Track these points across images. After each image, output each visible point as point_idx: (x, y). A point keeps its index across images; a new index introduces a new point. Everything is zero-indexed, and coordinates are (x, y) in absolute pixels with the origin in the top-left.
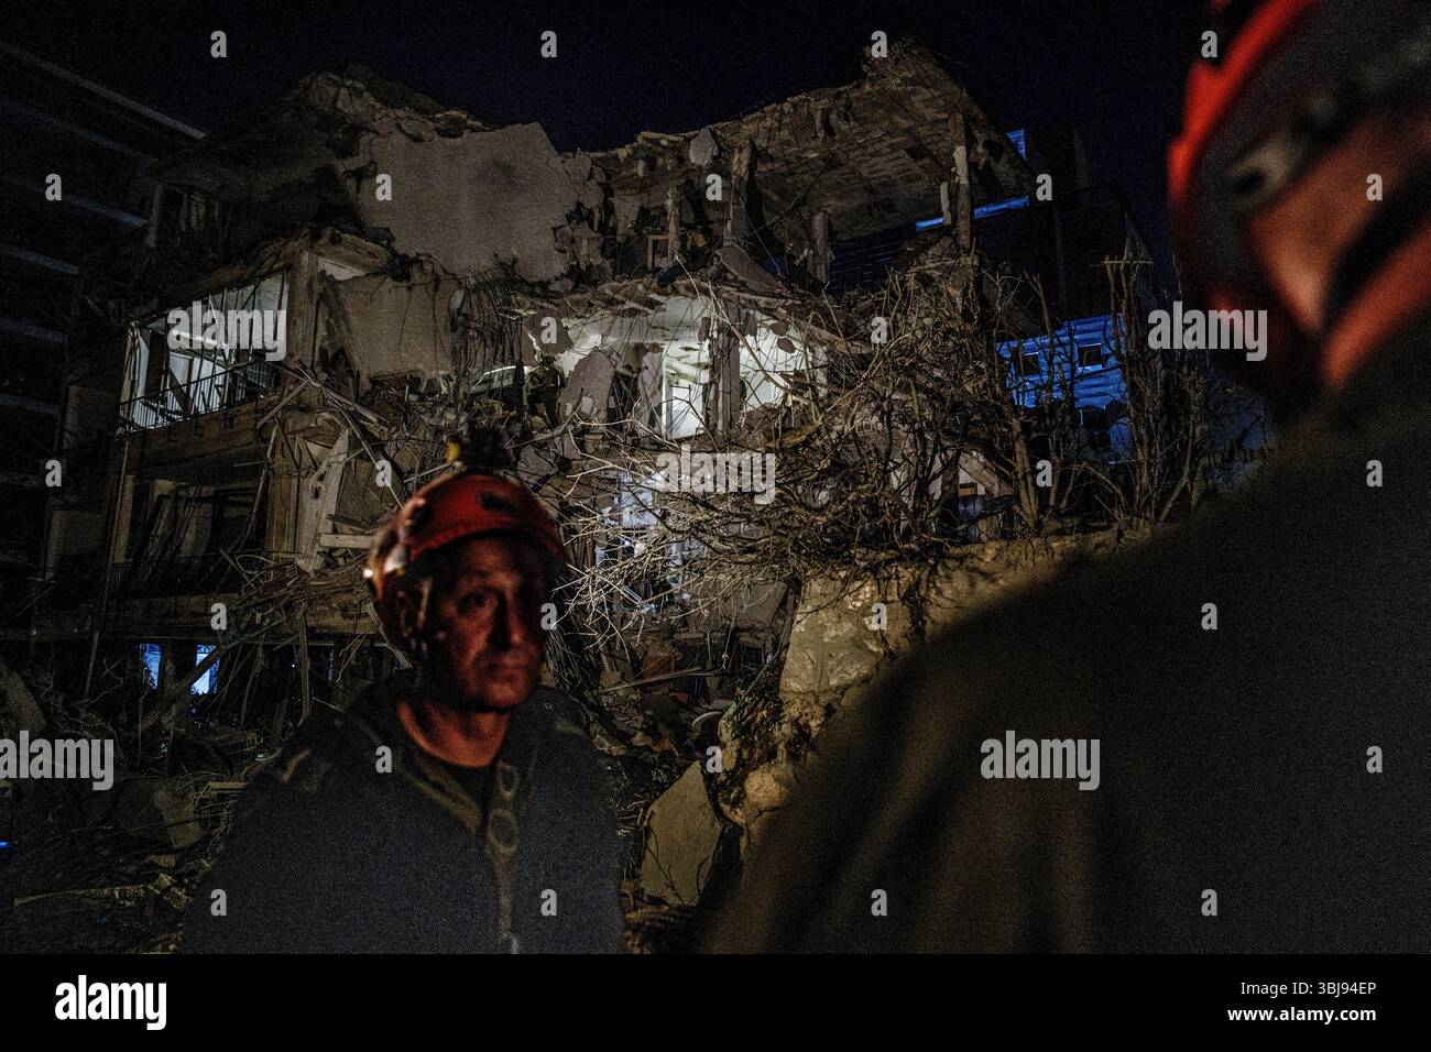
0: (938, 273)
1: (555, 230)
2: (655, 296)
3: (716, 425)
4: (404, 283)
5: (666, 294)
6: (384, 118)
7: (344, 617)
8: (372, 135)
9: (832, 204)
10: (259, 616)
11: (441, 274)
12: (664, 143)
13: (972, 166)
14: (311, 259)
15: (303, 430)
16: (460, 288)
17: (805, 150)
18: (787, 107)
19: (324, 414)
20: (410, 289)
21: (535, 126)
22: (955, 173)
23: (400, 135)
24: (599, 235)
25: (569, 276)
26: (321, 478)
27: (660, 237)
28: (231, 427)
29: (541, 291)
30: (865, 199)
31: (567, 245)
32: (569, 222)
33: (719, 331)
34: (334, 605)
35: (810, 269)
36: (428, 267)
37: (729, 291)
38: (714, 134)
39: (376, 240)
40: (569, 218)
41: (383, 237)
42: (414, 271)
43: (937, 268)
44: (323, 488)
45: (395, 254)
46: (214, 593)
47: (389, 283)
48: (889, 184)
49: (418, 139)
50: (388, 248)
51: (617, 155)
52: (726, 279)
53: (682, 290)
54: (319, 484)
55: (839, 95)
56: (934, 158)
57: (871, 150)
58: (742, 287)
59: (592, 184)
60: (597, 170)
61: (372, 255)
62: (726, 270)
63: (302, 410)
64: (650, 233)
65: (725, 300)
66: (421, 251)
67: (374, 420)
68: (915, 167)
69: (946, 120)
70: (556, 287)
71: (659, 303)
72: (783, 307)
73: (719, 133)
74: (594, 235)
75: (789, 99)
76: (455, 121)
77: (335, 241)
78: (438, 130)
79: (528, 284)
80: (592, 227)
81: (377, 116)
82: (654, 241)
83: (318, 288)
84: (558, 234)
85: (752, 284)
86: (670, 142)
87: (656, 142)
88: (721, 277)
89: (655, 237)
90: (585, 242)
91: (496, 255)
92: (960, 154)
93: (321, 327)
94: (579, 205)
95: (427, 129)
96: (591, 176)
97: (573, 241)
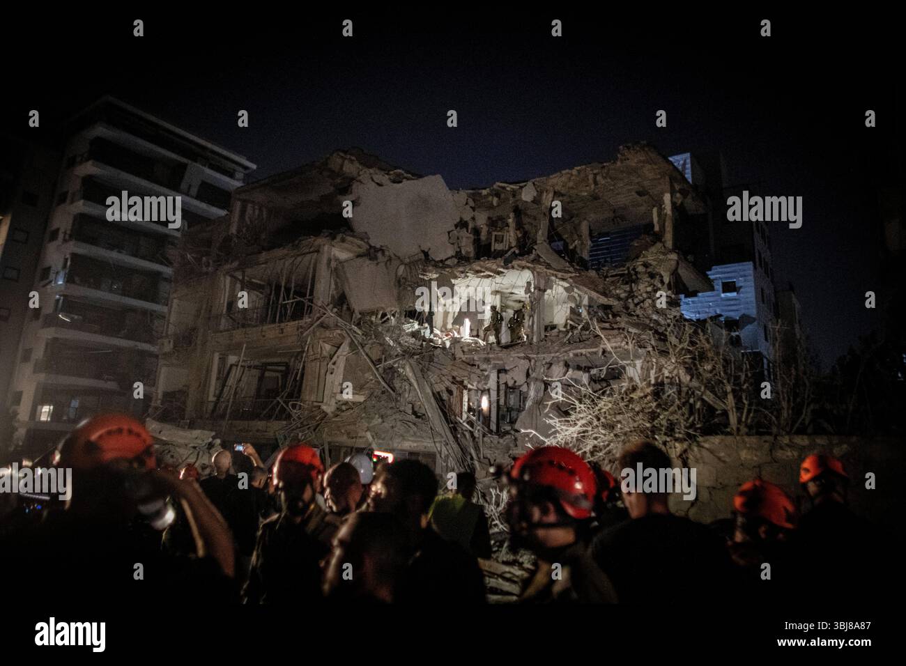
0: (655, 263)
1: (449, 233)
2: (501, 270)
3: (532, 339)
4: (376, 262)
5: (507, 269)
6: (365, 174)
7: (349, 438)
8: (359, 183)
9: (592, 216)
10: (300, 434)
11: (393, 256)
12: (508, 189)
13: (673, 204)
14: (328, 248)
15: (323, 338)
16: (402, 264)
17: (581, 191)
18: (574, 172)
19: (337, 331)
20: (377, 264)
21: (439, 177)
22: (664, 208)
23: (373, 183)
24: (471, 236)
25: (455, 257)
26: (334, 364)
27: (500, 233)
28: (282, 333)
29: (440, 265)
30: (611, 215)
31: (454, 241)
32: (456, 228)
33: (535, 288)
34: (343, 431)
35: (578, 250)
36: (387, 253)
37: (540, 268)
38: (534, 184)
39: (362, 239)
40: (456, 226)
41: (364, 237)
42: (379, 255)
43: (654, 260)
44: (335, 369)
45: (370, 246)
46: (272, 420)
47: (368, 262)
48: (625, 208)
49: (380, 185)
50: (368, 243)
51: (481, 193)
52: (539, 261)
53: (516, 266)
54: (333, 367)
55: (604, 167)
56: (650, 196)
57: (617, 192)
58: (548, 266)
59: (468, 207)
60: (470, 201)
61: (359, 247)
62: (539, 257)
63: (324, 327)
64: (494, 231)
65: (538, 272)
66: (383, 244)
67: (360, 333)
68: (639, 199)
69: (659, 179)
70: (448, 262)
71: (503, 273)
72: (571, 277)
73: (536, 183)
74: (468, 235)
75: (576, 168)
76: (399, 175)
77: (343, 240)
78: (390, 179)
79: (434, 261)
80: (467, 232)
81: (361, 173)
82: (496, 235)
83: (333, 264)
84: (450, 235)
85: (554, 265)
86: (512, 188)
87: (504, 188)
88: (537, 260)
89: (496, 233)
90: (464, 239)
91: (420, 246)
92: (667, 198)
93: (333, 282)
94: (461, 219)
95: (384, 179)
96: (467, 204)
97: (458, 239)
